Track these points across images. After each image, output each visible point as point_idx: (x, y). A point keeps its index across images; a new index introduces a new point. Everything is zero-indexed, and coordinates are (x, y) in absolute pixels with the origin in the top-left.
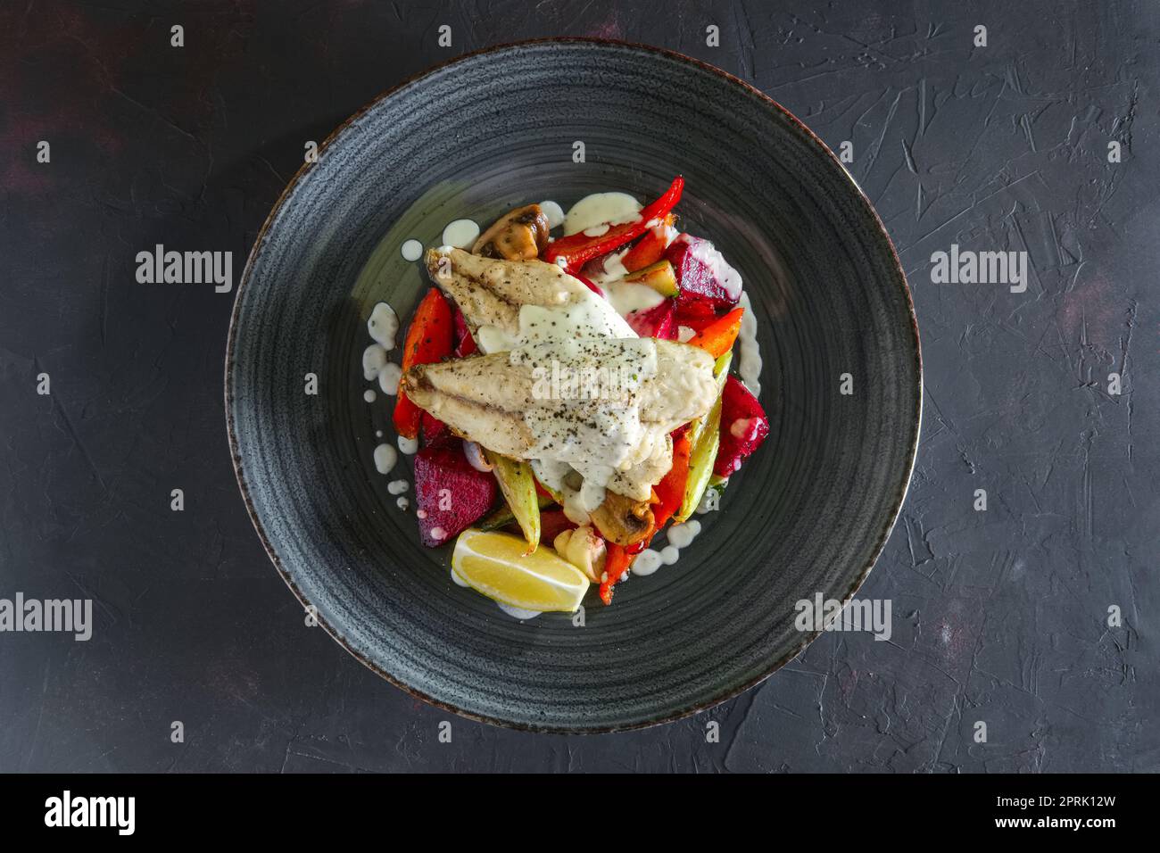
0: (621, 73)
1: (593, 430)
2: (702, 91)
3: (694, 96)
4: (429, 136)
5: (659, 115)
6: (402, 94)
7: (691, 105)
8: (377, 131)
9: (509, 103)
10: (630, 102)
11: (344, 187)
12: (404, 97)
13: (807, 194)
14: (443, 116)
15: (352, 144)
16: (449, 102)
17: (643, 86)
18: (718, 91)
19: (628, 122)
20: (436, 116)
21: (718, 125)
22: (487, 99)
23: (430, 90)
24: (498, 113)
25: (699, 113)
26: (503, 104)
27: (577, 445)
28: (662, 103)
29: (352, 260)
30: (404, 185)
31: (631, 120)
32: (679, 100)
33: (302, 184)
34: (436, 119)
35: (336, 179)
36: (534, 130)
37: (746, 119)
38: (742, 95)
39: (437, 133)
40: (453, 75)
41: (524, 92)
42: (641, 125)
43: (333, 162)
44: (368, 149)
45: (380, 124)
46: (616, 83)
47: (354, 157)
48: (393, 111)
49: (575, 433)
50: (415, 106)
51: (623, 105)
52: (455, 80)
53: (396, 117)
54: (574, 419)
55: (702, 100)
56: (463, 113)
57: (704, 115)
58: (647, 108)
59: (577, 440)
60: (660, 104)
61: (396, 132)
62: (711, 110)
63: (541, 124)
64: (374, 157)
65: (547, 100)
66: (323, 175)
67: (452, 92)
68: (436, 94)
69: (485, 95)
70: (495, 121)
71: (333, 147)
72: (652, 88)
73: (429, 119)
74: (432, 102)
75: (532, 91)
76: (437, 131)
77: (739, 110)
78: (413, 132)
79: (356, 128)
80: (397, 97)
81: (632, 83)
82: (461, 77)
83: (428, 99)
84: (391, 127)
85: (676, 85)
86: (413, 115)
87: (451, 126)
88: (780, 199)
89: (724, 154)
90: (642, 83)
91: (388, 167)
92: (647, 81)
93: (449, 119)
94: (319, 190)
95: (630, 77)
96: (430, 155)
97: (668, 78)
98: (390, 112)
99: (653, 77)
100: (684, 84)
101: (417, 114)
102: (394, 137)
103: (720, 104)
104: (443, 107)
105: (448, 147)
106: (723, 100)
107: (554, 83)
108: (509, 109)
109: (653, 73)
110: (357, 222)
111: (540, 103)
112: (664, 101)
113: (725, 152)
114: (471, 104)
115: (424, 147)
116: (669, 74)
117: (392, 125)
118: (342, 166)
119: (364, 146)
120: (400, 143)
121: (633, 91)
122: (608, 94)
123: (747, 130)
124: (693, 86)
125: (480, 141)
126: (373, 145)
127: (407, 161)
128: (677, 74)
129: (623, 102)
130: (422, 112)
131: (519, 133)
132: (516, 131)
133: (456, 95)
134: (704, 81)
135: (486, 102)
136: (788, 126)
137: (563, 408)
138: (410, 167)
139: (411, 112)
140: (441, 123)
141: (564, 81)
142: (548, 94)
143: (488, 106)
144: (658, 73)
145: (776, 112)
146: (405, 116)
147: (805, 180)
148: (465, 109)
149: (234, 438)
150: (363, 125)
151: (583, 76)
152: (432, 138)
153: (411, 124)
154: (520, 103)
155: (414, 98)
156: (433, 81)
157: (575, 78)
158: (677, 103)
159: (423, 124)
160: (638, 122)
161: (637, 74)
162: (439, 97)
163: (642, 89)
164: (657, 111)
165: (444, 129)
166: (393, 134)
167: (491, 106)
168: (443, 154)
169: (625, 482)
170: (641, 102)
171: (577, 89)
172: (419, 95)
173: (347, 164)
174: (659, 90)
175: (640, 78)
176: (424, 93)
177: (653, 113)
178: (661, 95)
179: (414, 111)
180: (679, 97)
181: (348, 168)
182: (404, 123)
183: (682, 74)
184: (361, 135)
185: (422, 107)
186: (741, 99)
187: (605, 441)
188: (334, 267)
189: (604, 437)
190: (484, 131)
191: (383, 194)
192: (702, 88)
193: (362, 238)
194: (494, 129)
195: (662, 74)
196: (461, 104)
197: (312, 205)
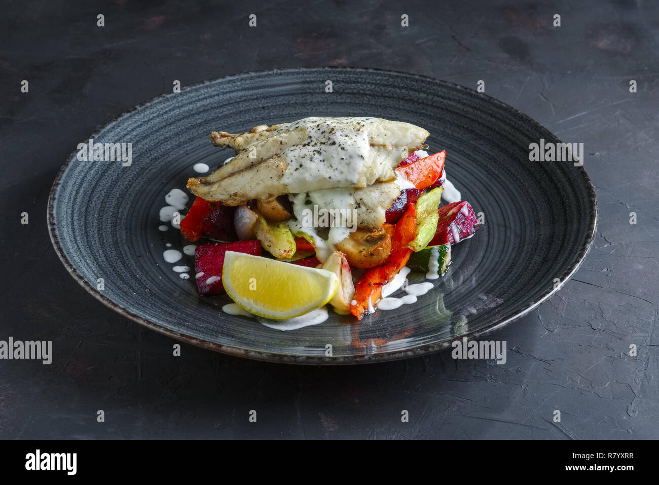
0: (347, 83)
1: (333, 147)
2: (402, 85)
3: (398, 90)
4: (216, 115)
5: (375, 105)
6: (198, 86)
7: (396, 96)
8: (180, 104)
9: (271, 103)
10: (354, 100)
11: (154, 129)
12: (199, 88)
13: (483, 126)
14: (226, 105)
15: (162, 106)
16: (230, 97)
17: (362, 89)
18: (414, 83)
19: (354, 112)
20: (221, 104)
21: (416, 104)
22: (256, 99)
23: (217, 88)
24: (264, 108)
25: (402, 99)
26: (267, 103)
27: (322, 163)
28: (376, 98)
29: (156, 168)
30: (197, 138)
31: (356, 110)
32: (387, 95)
33: (124, 117)
34: (221, 106)
35: (149, 123)
36: (289, 118)
37: (434, 95)
38: (430, 82)
39: (221, 115)
40: (233, 81)
41: (281, 97)
42: (363, 112)
43: (148, 112)
44: (172, 113)
45: (182, 100)
46: (344, 90)
47: (162, 115)
48: (192, 95)
49: (319, 152)
50: (206, 95)
51: (349, 102)
52: (234, 84)
53: (194, 99)
54: (319, 144)
55: (403, 91)
56: (239, 105)
57: (406, 100)
58: (366, 102)
59: (321, 158)
60: (375, 99)
61: (193, 108)
62: (410, 96)
63: (294, 115)
64: (176, 118)
65: (298, 102)
66: (140, 117)
67: (233, 92)
68: (221, 91)
69: (255, 97)
70: (262, 112)
71: (148, 104)
72: (368, 90)
73: (216, 105)
74: (218, 95)
75: (287, 97)
76: (222, 113)
77: (429, 91)
78: (204, 111)
79: (165, 98)
80: (194, 87)
81: (354, 88)
82: (239, 84)
83: (215, 93)
84: (189, 104)
85: (384, 86)
86: (205, 100)
87: (231, 112)
88: (465, 134)
89: (422, 119)
90: (361, 88)
91: (186, 127)
92: (365, 86)
93: (230, 108)
94: (136, 125)
95: (354, 85)
96: (216, 125)
97: (378, 82)
98: (189, 95)
99: (369, 83)
100: (390, 83)
101: (208, 100)
102: (191, 111)
103: (415, 91)
104: (227, 100)
105: (229, 123)
106: (417, 88)
107: (302, 92)
108: (272, 106)
109: (368, 81)
110: (162, 150)
111: (292, 104)
112: (378, 96)
113: (423, 118)
114: (245, 101)
115: (213, 120)
116: (379, 80)
117: (190, 103)
118: (154, 117)
119: (170, 110)
120: (195, 115)
121: (356, 93)
122: (339, 97)
123: (436, 102)
124: (396, 83)
125: (252, 122)
126: (177, 111)
127: (200, 126)
128: (384, 78)
129: (350, 101)
130: (212, 100)
131: (278, 119)
132: (277, 118)
133: (235, 94)
134: (403, 79)
135: (255, 101)
136: (463, 91)
137: (309, 140)
138: (202, 130)
139: (204, 99)
140: (225, 109)
141: (308, 91)
142: (298, 98)
143: (257, 103)
144: (372, 80)
145: (453, 86)
146: (199, 100)
147: (481, 117)
148: (241, 103)
149: (51, 215)
150: (170, 97)
151: (321, 87)
152: (218, 117)
153: (203, 106)
154: (279, 103)
155: (206, 90)
156: (219, 83)
157: (316, 88)
158: (387, 97)
159: (212, 108)
160: (361, 111)
161: (358, 82)
162: (224, 93)
163: (362, 92)
164: (374, 103)
165: (226, 113)
166: (191, 109)
167: (259, 104)
168: (225, 126)
169: (363, 208)
170: (362, 100)
171: (317, 95)
172: (209, 89)
173: (158, 116)
174: (373, 91)
175: (359, 85)
176: (213, 89)
177: (371, 104)
178: (375, 93)
179: (206, 98)
180: (388, 93)
181: (158, 119)
182: (199, 104)
183: (388, 78)
184: (168, 103)
185: (211, 97)
186: (429, 84)
187: (343, 154)
188: (143, 168)
189: (342, 151)
190: (254, 117)
191: (182, 140)
192: (403, 83)
193: (164, 159)
194: (261, 117)
195: (374, 80)
196: (238, 100)
197: (130, 131)
